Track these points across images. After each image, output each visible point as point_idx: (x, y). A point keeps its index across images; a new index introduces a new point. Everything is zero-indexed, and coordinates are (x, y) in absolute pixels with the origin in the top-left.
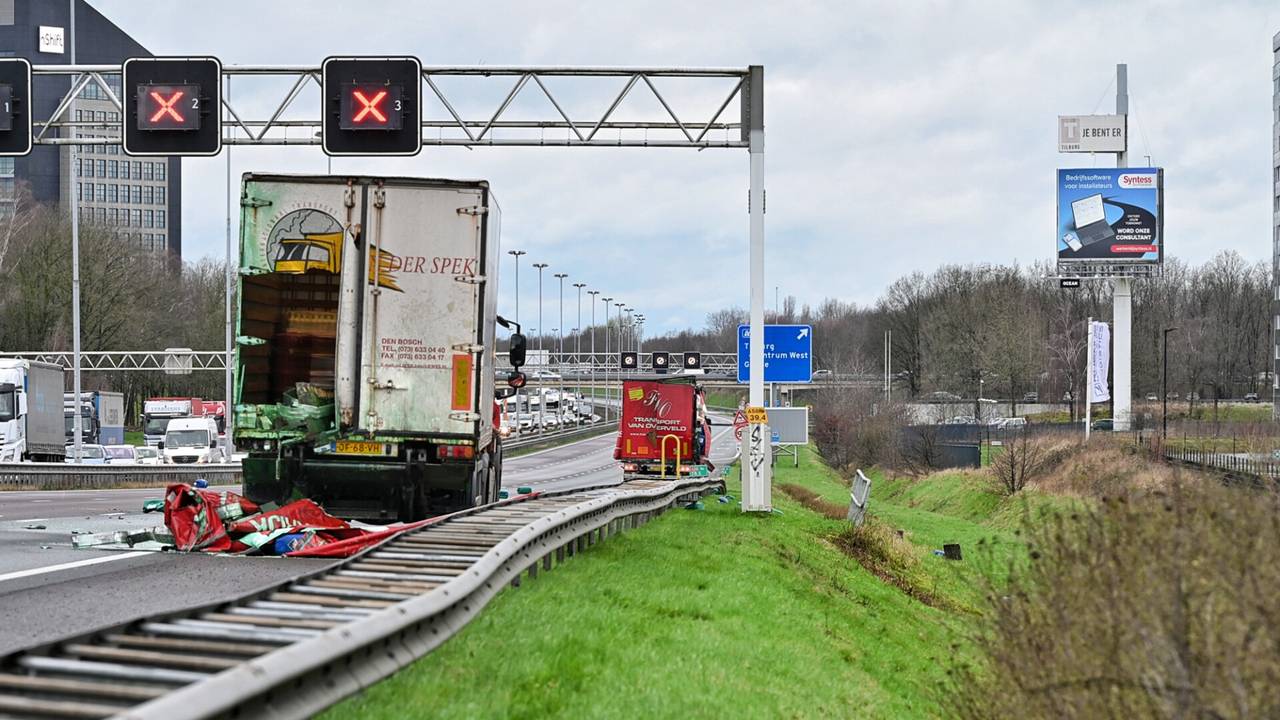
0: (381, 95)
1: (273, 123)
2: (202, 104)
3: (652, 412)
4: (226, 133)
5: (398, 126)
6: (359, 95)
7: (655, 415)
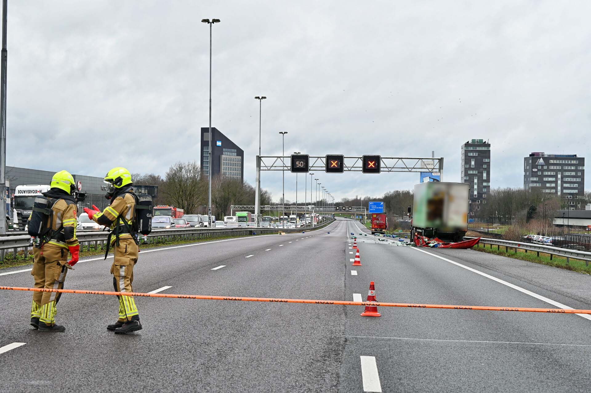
0: (373, 162)
1: (353, 167)
2: (340, 163)
3: (378, 219)
4: (345, 169)
5: (376, 168)
6: (369, 162)
7: (378, 220)
